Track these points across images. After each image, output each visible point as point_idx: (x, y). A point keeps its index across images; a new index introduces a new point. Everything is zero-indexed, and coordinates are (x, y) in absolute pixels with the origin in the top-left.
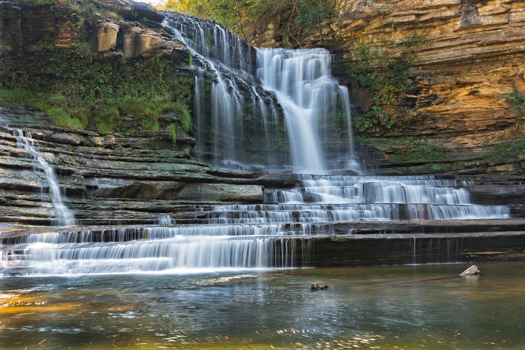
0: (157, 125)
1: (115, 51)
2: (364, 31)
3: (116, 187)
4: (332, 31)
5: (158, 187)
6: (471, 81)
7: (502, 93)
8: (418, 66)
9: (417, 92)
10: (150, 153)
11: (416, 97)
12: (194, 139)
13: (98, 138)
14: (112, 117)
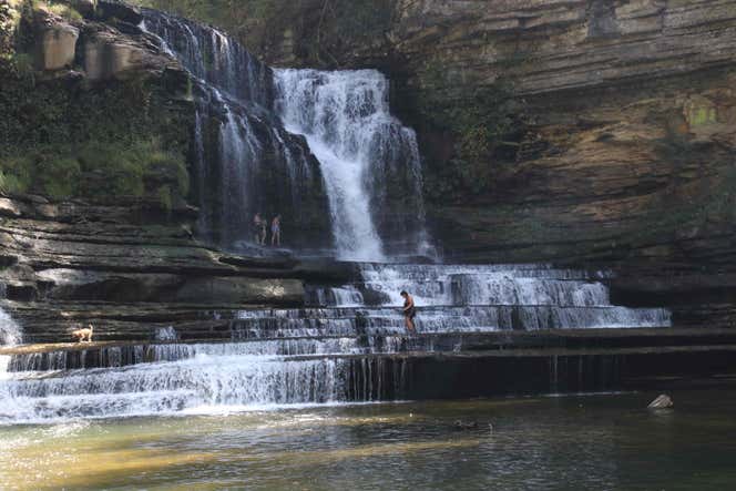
0: (141, 186)
1: (73, 69)
2: (438, 43)
3: (85, 283)
4: (388, 43)
5: (148, 283)
6: (602, 120)
7: (649, 137)
8: (521, 98)
9: (518, 137)
10: (133, 229)
11: (516, 144)
12: (196, 209)
13: (48, 207)
14: (70, 174)
